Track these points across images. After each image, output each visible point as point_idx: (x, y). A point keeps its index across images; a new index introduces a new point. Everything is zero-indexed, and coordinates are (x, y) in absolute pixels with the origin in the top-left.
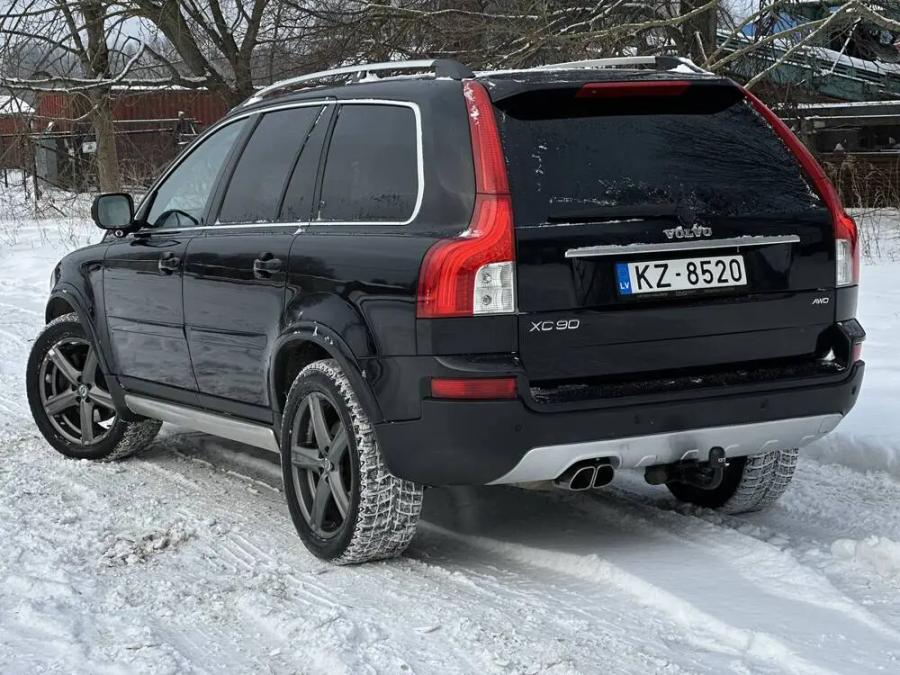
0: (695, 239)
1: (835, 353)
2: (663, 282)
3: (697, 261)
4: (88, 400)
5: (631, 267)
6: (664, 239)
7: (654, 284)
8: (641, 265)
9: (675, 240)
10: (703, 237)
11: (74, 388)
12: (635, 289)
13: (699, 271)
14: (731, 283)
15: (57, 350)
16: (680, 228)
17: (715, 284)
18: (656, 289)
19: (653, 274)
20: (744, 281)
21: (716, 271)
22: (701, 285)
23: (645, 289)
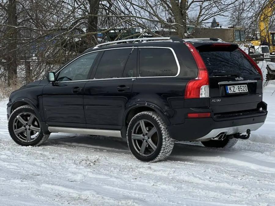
0: (240, 80)
1: (262, 108)
2: (234, 91)
3: (239, 86)
4: (29, 129)
5: (228, 87)
6: (235, 80)
7: (233, 91)
8: (230, 86)
9: (237, 81)
10: (242, 80)
11: (25, 126)
12: (229, 92)
13: (240, 88)
14: (246, 91)
15: (20, 117)
16: (238, 78)
17: (243, 91)
18: (233, 92)
19: (232, 89)
20: (247, 91)
21: (243, 88)
22: (241, 91)
23: (231, 92)
